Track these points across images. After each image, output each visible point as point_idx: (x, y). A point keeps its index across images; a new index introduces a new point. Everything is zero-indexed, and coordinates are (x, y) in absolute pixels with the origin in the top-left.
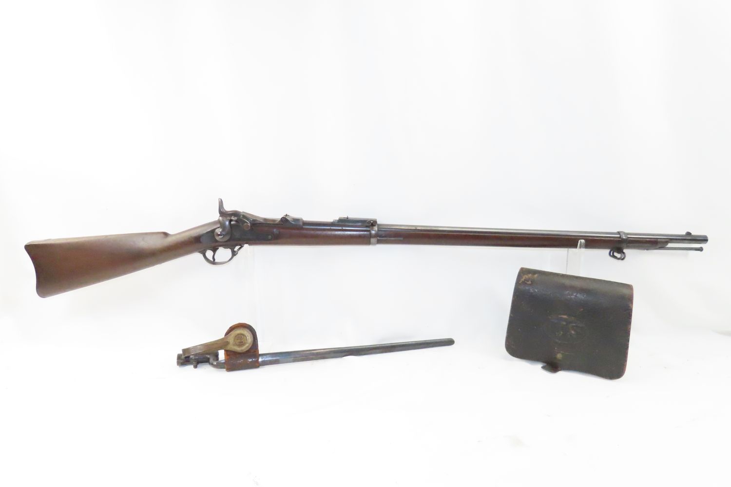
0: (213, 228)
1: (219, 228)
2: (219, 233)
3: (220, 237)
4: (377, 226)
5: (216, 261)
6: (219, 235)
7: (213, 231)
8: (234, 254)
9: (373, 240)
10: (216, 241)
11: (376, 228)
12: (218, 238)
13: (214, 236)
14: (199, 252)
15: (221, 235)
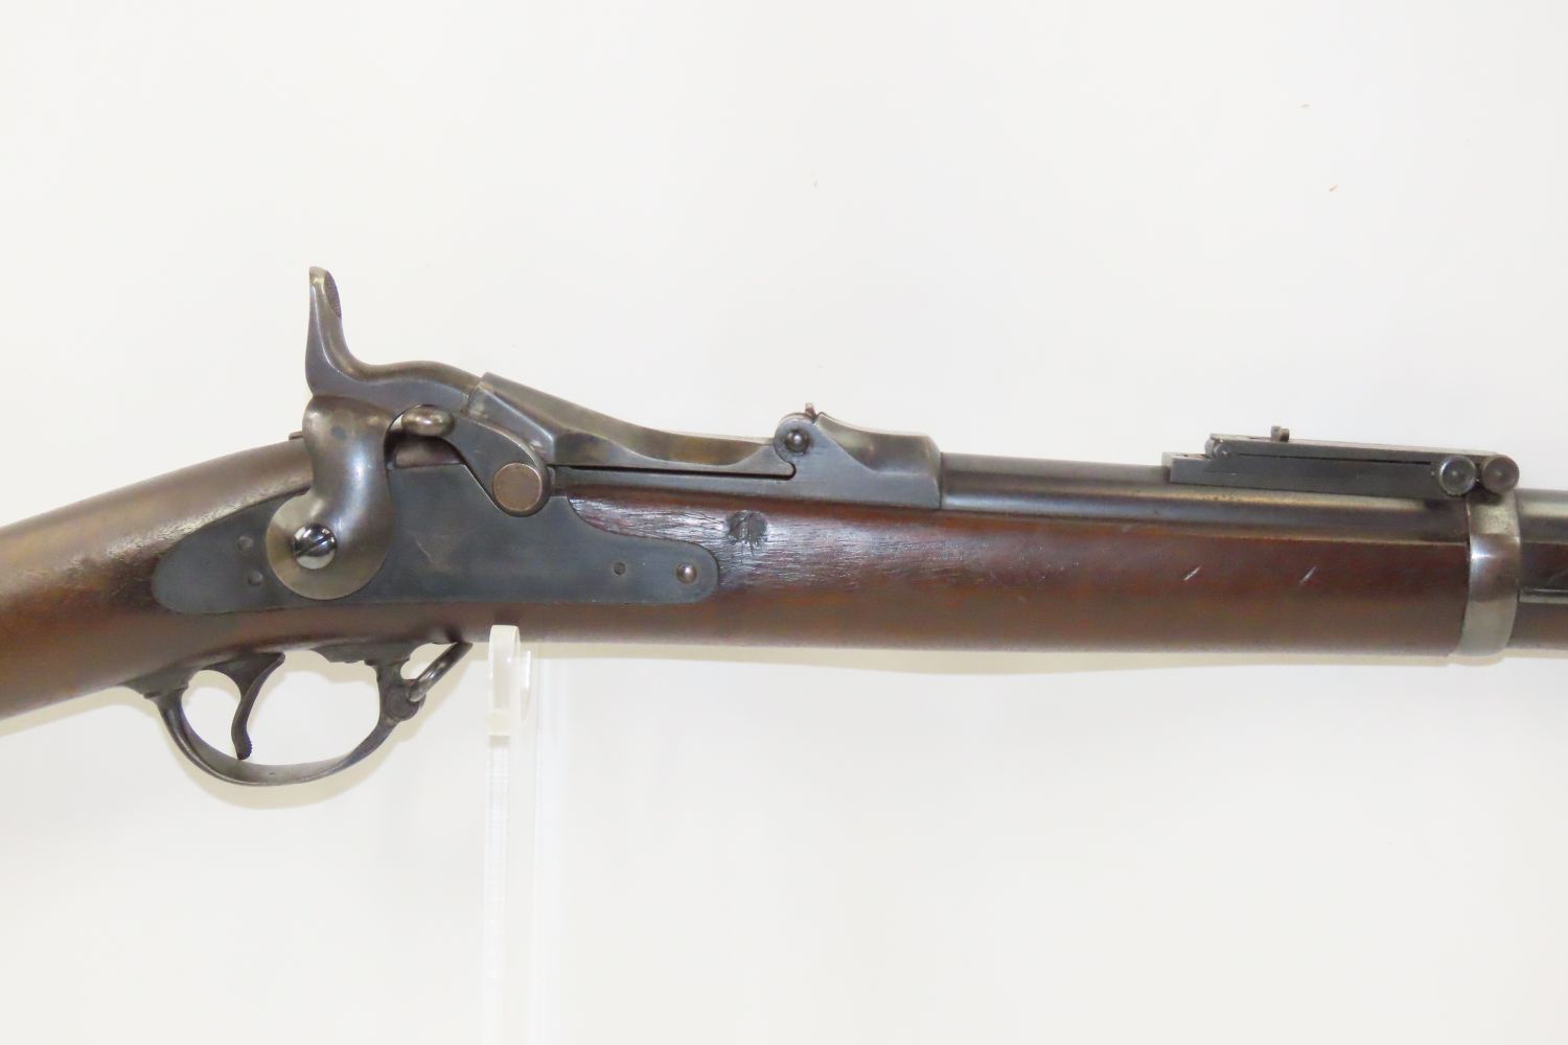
0: (253, 497)
1: (302, 491)
2: (303, 534)
3: (307, 561)
4: (1510, 500)
5: (256, 758)
6: (299, 548)
7: (254, 520)
8: (399, 701)
9: (1482, 615)
10: (275, 598)
11: (1500, 519)
12: (286, 574)
13: (258, 560)
14: (135, 684)
15: (318, 554)
